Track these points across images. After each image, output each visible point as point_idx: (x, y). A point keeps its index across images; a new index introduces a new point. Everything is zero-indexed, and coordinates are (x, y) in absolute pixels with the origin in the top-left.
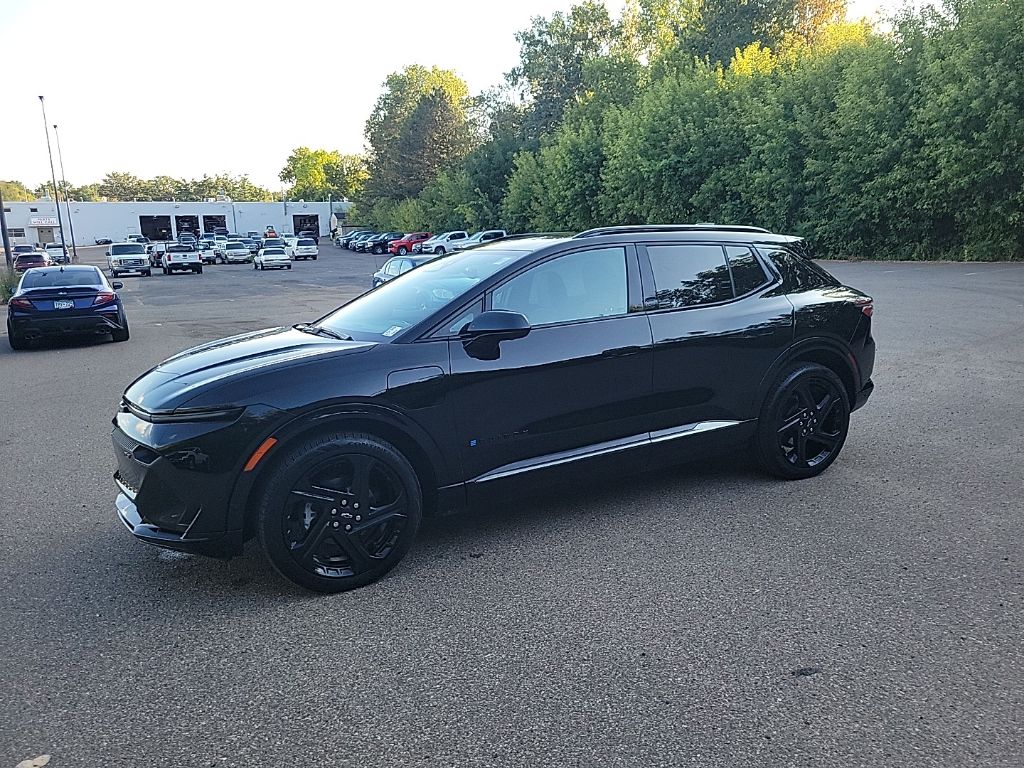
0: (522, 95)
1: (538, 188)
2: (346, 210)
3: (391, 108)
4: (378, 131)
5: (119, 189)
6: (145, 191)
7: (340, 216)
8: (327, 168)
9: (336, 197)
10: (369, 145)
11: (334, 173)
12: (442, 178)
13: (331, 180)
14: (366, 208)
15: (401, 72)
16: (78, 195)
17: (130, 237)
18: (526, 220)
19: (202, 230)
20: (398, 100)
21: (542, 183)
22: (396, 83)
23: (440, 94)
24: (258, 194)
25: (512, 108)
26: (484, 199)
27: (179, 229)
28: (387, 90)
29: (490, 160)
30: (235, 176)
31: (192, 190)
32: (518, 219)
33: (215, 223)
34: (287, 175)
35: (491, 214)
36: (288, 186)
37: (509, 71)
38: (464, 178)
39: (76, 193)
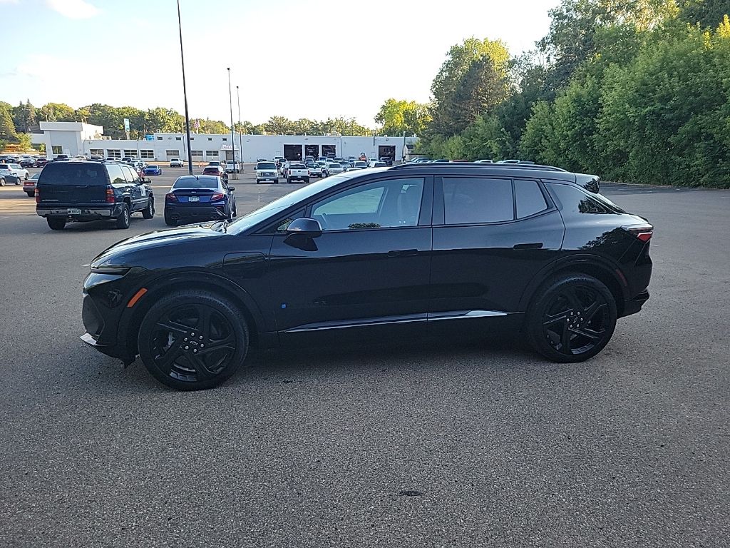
0: (548, 58)
1: (548, 129)
2: (414, 143)
3: (450, 70)
4: (440, 88)
5: (277, 127)
6: (293, 128)
7: (410, 147)
8: (406, 113)
9: (409, 134)
10: (433, 97)
11: (409, 117)
12: (480, 120)
13: (408, 121)
14: (426, 142)
15: (461, 44)
16: (254, 131)
17: (276, 158)
18: (537, 152)
19: (320, 155)
20: (456, 64)
21: (552, 125)
22: (457, 53)
23: (487, 59)
24: (361, 131)
25: (540, 68)
26: (508, 136)
27: (307, 154)
28: (449, 58)
29: (515, 107)
30: (347, 119)
31: (320, 128)
32: (530, 152)
33: (329, 150)
34: (379, 118)
35: (511, 148)
36: (380, 126)
37: (539, 40)
38: (495, 121)
39: (253, 129)
